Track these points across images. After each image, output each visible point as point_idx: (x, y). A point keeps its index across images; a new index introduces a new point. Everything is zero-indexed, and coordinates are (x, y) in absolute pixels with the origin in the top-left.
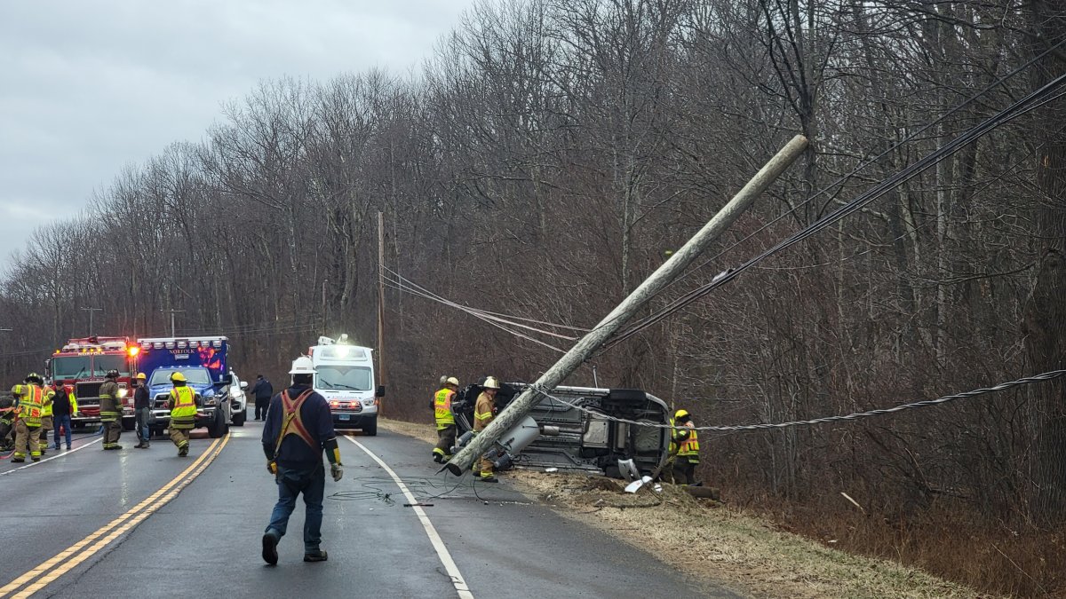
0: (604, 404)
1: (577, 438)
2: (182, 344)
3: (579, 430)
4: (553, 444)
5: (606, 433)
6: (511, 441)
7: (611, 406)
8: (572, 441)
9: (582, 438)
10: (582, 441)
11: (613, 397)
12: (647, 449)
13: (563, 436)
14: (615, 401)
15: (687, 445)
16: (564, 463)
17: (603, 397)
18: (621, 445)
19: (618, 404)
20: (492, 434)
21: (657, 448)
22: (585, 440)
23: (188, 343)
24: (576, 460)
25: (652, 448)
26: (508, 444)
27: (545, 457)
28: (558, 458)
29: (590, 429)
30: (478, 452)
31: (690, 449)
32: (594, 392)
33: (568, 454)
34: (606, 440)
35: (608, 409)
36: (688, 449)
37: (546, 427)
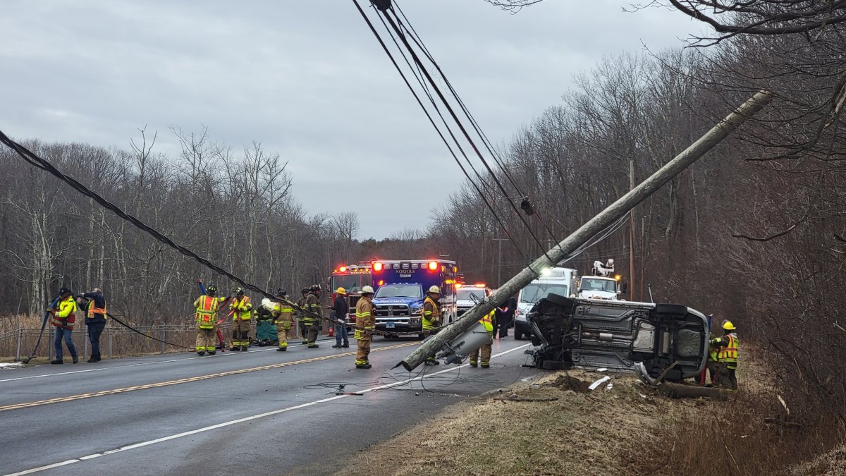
0: (651, 316)
1: (627, 343)
2: (405, 266)
3: (630, 337)
4: (607, 348)
5: (652, 339)
6: (462, 343)
7: (657, 318)
8: (622, 346)
9: (632, 344)
10: (631, 347)
11: (659, 310)
12: (688, 355)
13: (616, 342)
14: (661, 313)
15: (725, 353)
16: (615, 364)
17: (650, 310)
18: (665, 351)
19: (662, 316)
20: (442, 338)
21: (697, 354)
22: (635, 345)
23: (410, 265)
24: (627, 363)
25: (693, 354)
26: (458, 346)
27: (600, 359)
28: (611, 360)
29: (639, 336)
30: (427, 352)
31: (728, 357)
32: (643, 306)
33: (620, 357)
34: (652, 346)
35: (655, 320)
36: (725, 356)
37: (602, 334)
